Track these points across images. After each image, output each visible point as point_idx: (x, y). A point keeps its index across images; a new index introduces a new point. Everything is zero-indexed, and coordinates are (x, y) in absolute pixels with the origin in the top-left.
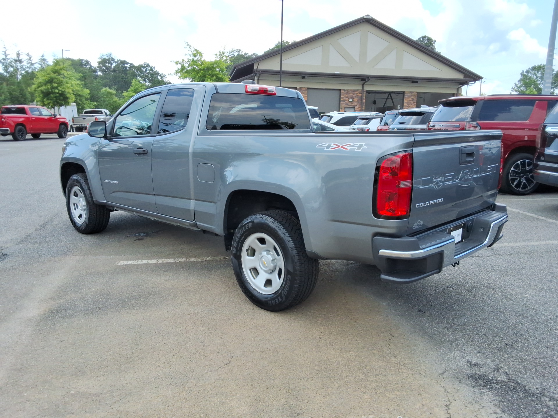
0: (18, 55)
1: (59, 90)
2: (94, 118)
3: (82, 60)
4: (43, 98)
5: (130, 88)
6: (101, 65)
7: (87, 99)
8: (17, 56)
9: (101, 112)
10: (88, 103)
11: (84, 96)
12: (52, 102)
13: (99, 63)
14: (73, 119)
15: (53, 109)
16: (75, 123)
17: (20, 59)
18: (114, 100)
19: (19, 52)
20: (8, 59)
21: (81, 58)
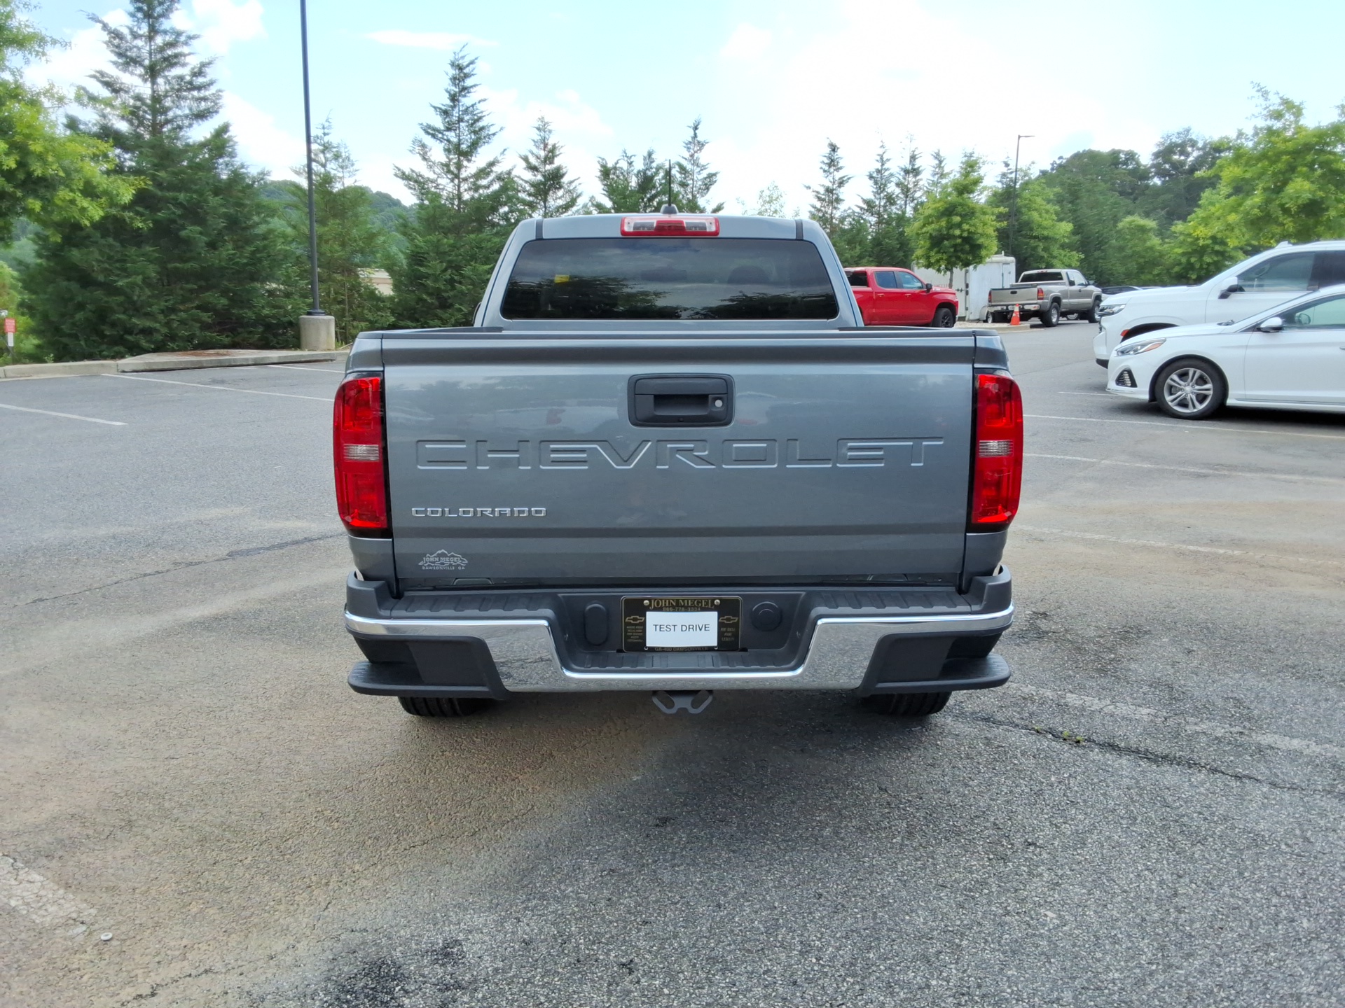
0: (913, 158)
1: (963, 231)
2: (1035, 290)
3: (1119, 152)
4: (931, 249)
5: (1195, 212)
6: (1160, 160)
7: (1063, 246)
8: (911, 161)
9: (1057, 277)
10: (1065, 256)
11: (1056, 240)
12: (945, 257)
13: (1157, 155)
14: (990, 294)
15: (948, 273)
16: (993, 304)
17: (916, 167)
18: (1148, 244)
19: (915, 153)
20: (886, 170)
21: (1117, 148)
